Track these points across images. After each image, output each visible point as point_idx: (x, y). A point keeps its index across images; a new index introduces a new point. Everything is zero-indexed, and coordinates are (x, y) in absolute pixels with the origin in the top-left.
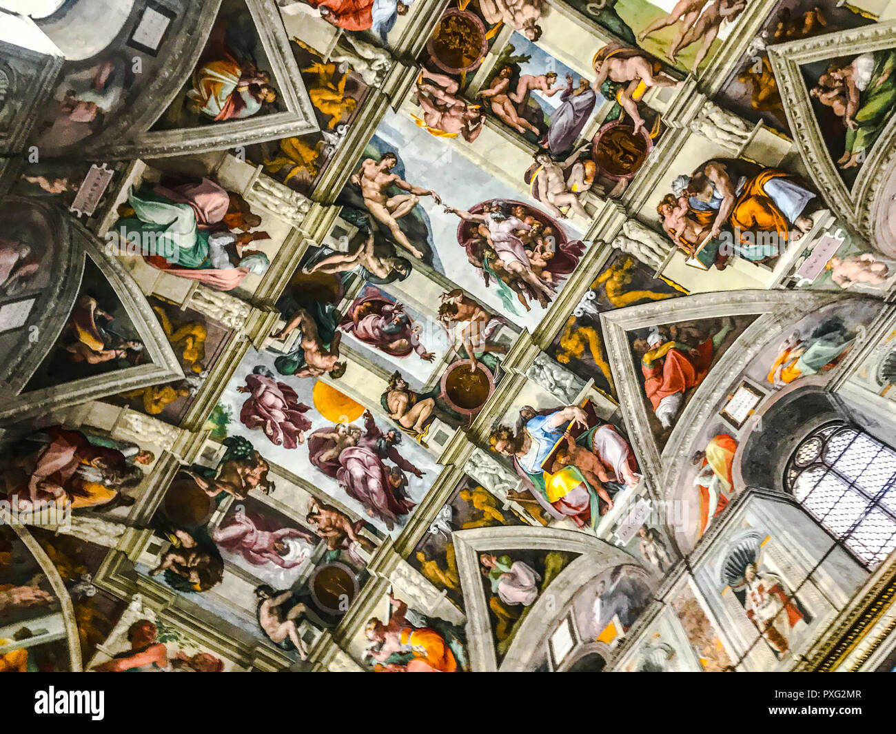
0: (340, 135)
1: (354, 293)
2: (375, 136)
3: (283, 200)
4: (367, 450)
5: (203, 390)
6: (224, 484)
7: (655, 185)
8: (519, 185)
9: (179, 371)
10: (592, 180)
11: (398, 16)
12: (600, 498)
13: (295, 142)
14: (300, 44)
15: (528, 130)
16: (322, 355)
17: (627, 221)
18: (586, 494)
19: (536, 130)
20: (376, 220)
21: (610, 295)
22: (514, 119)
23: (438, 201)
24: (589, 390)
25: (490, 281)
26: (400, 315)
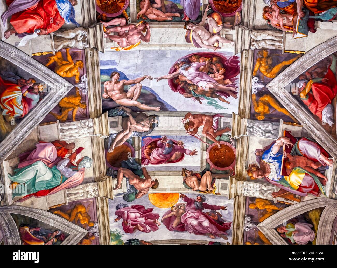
0: (84, 82)
1: (139, 146)
2: (101, 70)
3: (78, 128)
4: (192, 211)
5: (100, 231)
7: (255, 6)
8: (186, 46)
9: (84, 231)
10: (221, 23)
11: (74, 7)
12: (319, 178)
13: (66, 99)
14: (37, 55)
15: (174, 17)
16: (143, 182)
17: (251, 32)
18: (310, 178)
19: (178, 15)
20: (127, 107)
21: (265, 74)
22: (163, 16)
23: (151, 79)
24: (283, 126)
25: (201, 100)
26: (167, 142)
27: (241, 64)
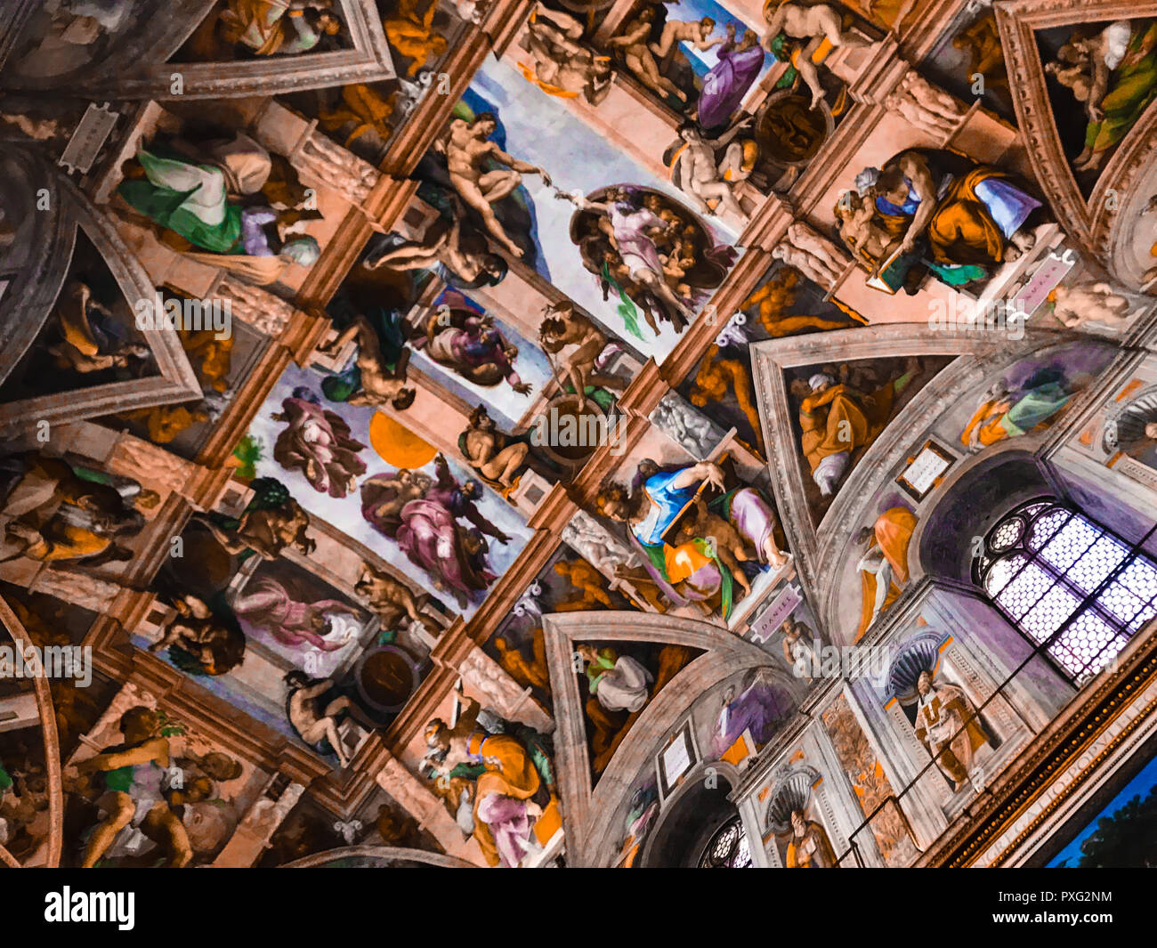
0: (422, 86)
1: (429, 298)
2: (469, 89)
3: (342, 168)
4: (438, 506)
6: (250, 539)
7: (833, 178)
8: (656, 167)
9: (196, 388)
10: (751, 167)
12: (735, 582)
13: (362, 90)
15: (672, 95)
16: (385, 378)
17: (794, 223)
18: (716, 574)
19: (683, 96)
20: (467, 205)
21: (765, 319)
22: (653, 78)
23: (548, 182)
24: (729, 442)
25: (609, 294)
26: (489, 332)
27: (733, 273)
